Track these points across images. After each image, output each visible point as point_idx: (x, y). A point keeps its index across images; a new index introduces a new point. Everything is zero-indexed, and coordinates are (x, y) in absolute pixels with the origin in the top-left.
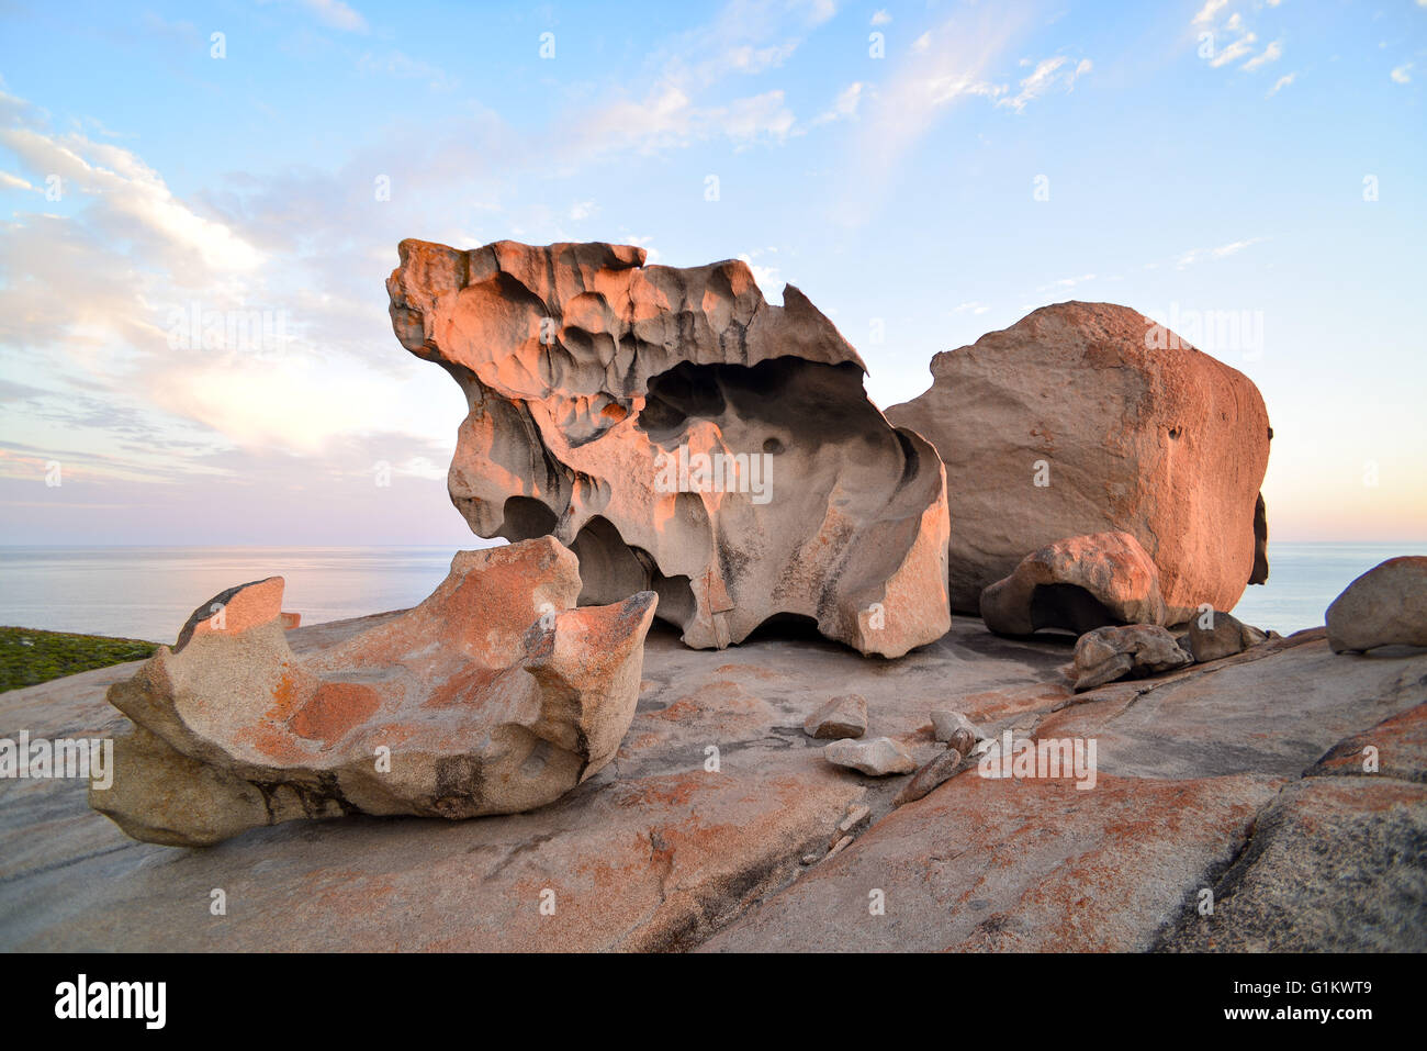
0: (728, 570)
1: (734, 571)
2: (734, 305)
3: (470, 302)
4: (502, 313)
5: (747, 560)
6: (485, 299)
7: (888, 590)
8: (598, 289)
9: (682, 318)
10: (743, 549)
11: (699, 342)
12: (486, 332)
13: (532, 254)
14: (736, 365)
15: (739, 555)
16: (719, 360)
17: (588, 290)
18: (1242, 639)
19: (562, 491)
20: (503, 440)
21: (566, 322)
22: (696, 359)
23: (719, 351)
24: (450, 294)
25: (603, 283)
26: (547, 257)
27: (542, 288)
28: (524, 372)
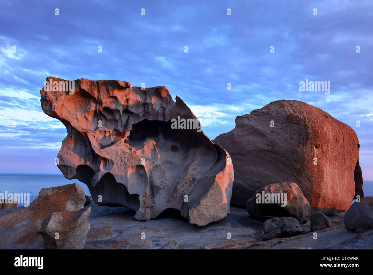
0: (153, 192)
1: (155, 193)
2: (162, 101)
3: (70, 98)
4: (82, 102)
5: (160, 189)
6: (76, 97)
7: (201, 202)
8: (114, 95)
9: (145, 105)
10: (159, 185)
11: (150, 113)
12: (76, 108)
13: (92, 83)
14: (162, 121)
15: (157, 187)
16: (156, 119)
17: (111, 95)
18: (326, 223)
19: (97, 163)
20: (78, 145)
21: (103, 106)
22: (149, 119)
23: (156, 116)
24: (63, 95)
25: (117, 93)
26: (97, 84)
27: (96, 94)
28: (88, 122)
